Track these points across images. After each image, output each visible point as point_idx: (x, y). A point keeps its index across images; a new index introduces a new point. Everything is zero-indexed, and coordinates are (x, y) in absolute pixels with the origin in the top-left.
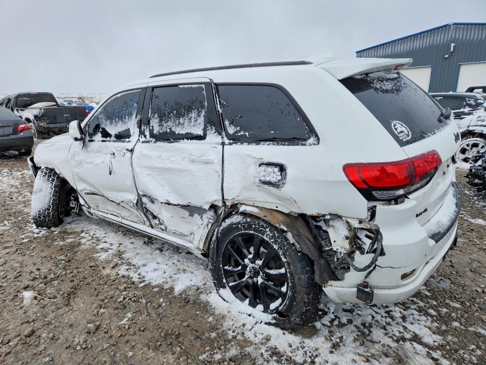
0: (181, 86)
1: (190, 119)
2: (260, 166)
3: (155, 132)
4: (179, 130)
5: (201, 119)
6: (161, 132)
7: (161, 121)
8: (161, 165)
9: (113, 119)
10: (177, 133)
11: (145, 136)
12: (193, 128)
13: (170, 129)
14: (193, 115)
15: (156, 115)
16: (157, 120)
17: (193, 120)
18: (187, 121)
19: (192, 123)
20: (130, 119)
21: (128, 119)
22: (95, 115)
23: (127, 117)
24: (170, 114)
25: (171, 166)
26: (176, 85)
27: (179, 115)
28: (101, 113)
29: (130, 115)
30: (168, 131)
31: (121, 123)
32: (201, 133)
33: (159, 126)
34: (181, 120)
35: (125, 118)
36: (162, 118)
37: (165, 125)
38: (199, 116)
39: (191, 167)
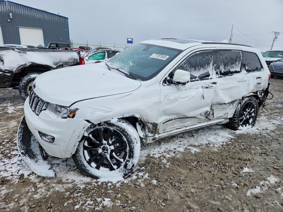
0: (232, 51)
1: (236, 65)
2: (257, 78)
3: (222, 72)
4: (232, 70)
5: (240, 65)
6: (225, 71)
7: (225, 66)
8: (229, 87)
9: (196, 67)
10: (231, 71)
11: (218, 75)
12: (237, 68)
13: (229, 70)
14: (237, 63)
15: (223, 63)
16: (223, 66)
17: (237, 65)
18: (235, 65)
19: (237, 67)
20: (208, 66)
21: (207, 66)
22: (180, 65)
23: (206, 65)
24: (228, 63)
25: (233, 86)
26: (231, 50)
27: (232, 63)
28: (185, 63)
29: (208, 64)
30: (228, 70)
31: (202, 69)
32: (239, 70)
33: (224, 69)
34: (233, 66)
35: (205, 66)
36: (225, 65)
37: (227, 68)
38: (239, 63)
39: (239, 84)
